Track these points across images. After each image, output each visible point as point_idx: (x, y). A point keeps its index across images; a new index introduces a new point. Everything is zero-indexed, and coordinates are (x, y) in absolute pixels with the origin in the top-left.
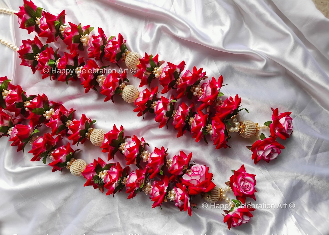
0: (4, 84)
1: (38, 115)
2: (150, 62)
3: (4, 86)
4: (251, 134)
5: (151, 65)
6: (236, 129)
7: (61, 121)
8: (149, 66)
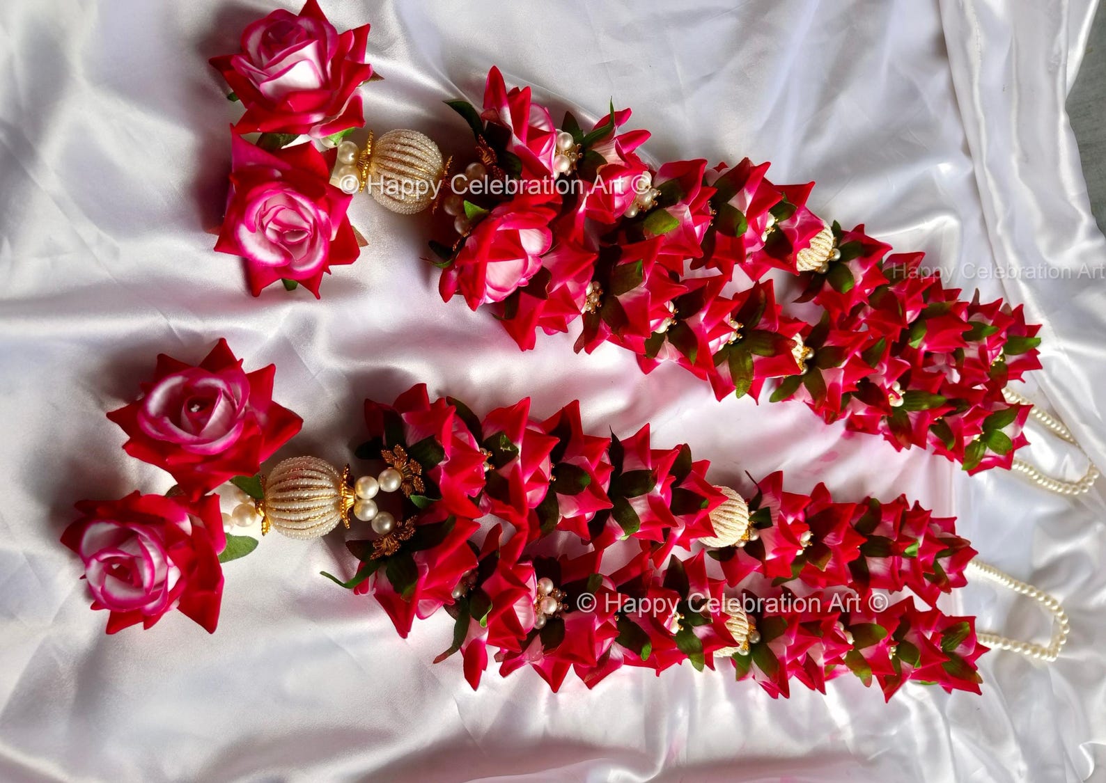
0: (977, 454)
1: (918, 389)
2: (698, 645)
3: (978, 451)
4: (305, 482)
5: (694, 636)
6: (372, 491)
7: (874, 385)
8: (701, 631)
